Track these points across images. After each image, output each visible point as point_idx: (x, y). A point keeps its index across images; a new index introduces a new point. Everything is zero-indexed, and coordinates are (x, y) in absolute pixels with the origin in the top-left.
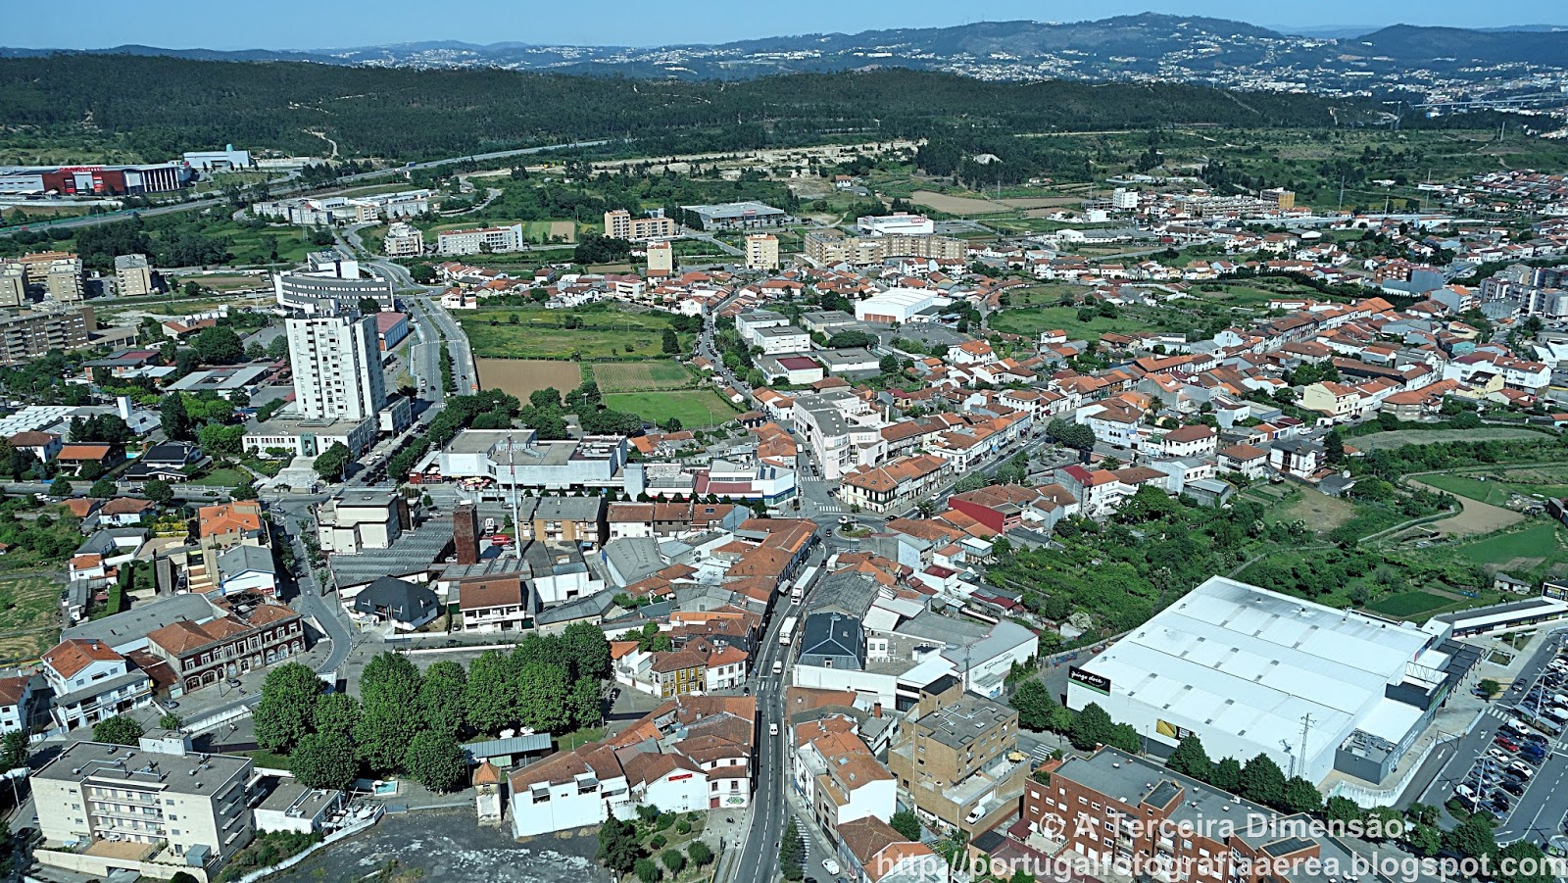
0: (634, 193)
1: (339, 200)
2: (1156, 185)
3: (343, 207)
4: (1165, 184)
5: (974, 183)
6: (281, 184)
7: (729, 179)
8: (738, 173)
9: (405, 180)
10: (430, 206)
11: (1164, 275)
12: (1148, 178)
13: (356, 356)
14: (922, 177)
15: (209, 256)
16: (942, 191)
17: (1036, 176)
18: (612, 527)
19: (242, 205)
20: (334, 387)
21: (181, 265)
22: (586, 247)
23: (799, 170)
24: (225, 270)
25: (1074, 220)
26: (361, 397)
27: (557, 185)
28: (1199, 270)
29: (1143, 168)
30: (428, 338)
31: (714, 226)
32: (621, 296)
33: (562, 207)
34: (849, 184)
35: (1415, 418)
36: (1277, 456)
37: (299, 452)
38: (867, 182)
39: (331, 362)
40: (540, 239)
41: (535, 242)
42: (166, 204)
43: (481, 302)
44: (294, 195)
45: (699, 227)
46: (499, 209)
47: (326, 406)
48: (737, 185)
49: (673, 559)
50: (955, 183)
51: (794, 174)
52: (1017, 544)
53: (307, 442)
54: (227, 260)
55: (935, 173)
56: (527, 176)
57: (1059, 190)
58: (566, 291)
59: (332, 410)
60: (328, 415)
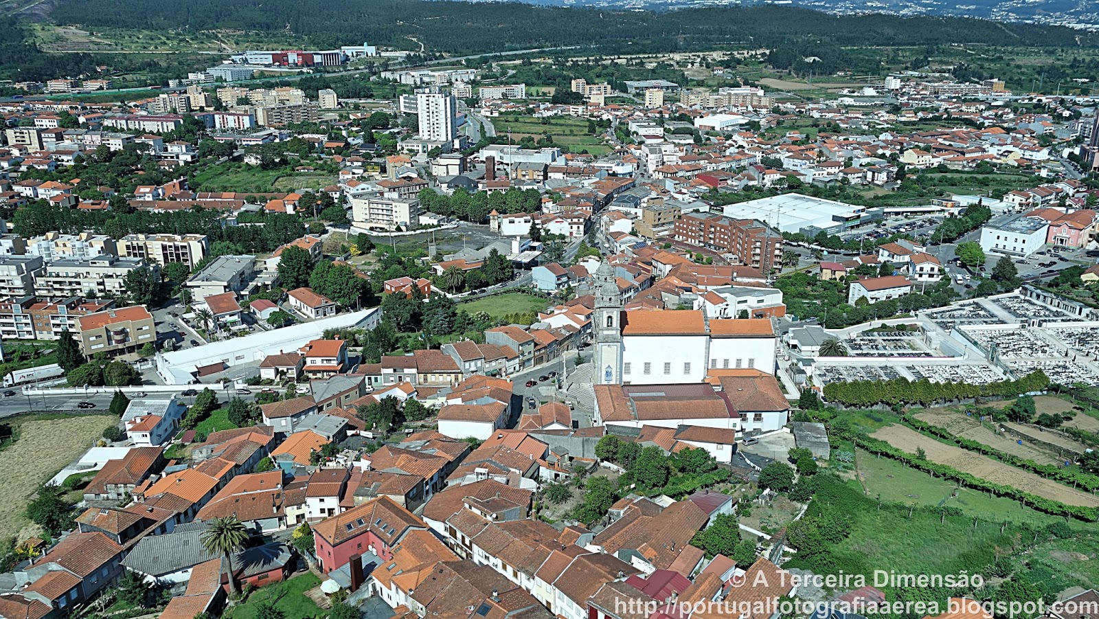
0: (591, 74)
1: (426, 72)
2: (920, 78)
3: (428, 75)
4: (926, 77)
5: (801, 74)
6: (394, 64)
7: (649, 68)
8: (656, 64)
9: (462, 64)
10: (475, 77)
11: (886, 118)
12: (916, 74)
13: (446, 112)
14: (770, 70)
15: (362, 93)
16: (780, 78)
17: (844, 70)
18: (549, 174)
19: (375, 74)
20: (436, 126)
21: (349, 97)
22: (559, 96)
23: (693, 64)
24: (370, 101)
25: (855, 94)
26: (447, 131)
27: (549, 67)
28: (907, 115)
29: (915, 67)
30: (474, 125)
31: (634, 91)
32: (572, 113)
33: (549, 79)
34: (721, 72)
35: (960, 168)
36: (870, 175)
37: (420, 151)
38: (734, 72)
39: (435, 114)
40: (535, 94)
41: (532, 95)
42: (335, 72)
43: (501, 113)
44: (402, 69)
45: (625, 91)
46: (514, 80)
47: (432, 134)
48: (653, 71)
49: (572, 184)
50: (790, 74)
51: (690, 66)
52: (721, 191)
53: (424, 147)
54: (371, 96)
55: (778, 68)
56: (531, 64)
57: (855, 79)
58: (544, 109)
59: (434, 136)
60: (432, 138)
